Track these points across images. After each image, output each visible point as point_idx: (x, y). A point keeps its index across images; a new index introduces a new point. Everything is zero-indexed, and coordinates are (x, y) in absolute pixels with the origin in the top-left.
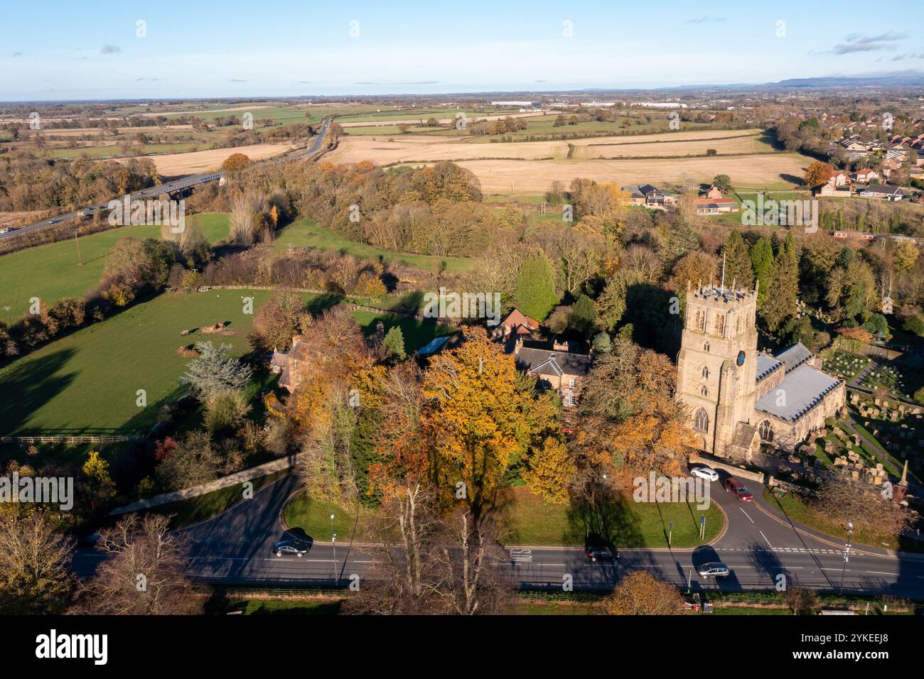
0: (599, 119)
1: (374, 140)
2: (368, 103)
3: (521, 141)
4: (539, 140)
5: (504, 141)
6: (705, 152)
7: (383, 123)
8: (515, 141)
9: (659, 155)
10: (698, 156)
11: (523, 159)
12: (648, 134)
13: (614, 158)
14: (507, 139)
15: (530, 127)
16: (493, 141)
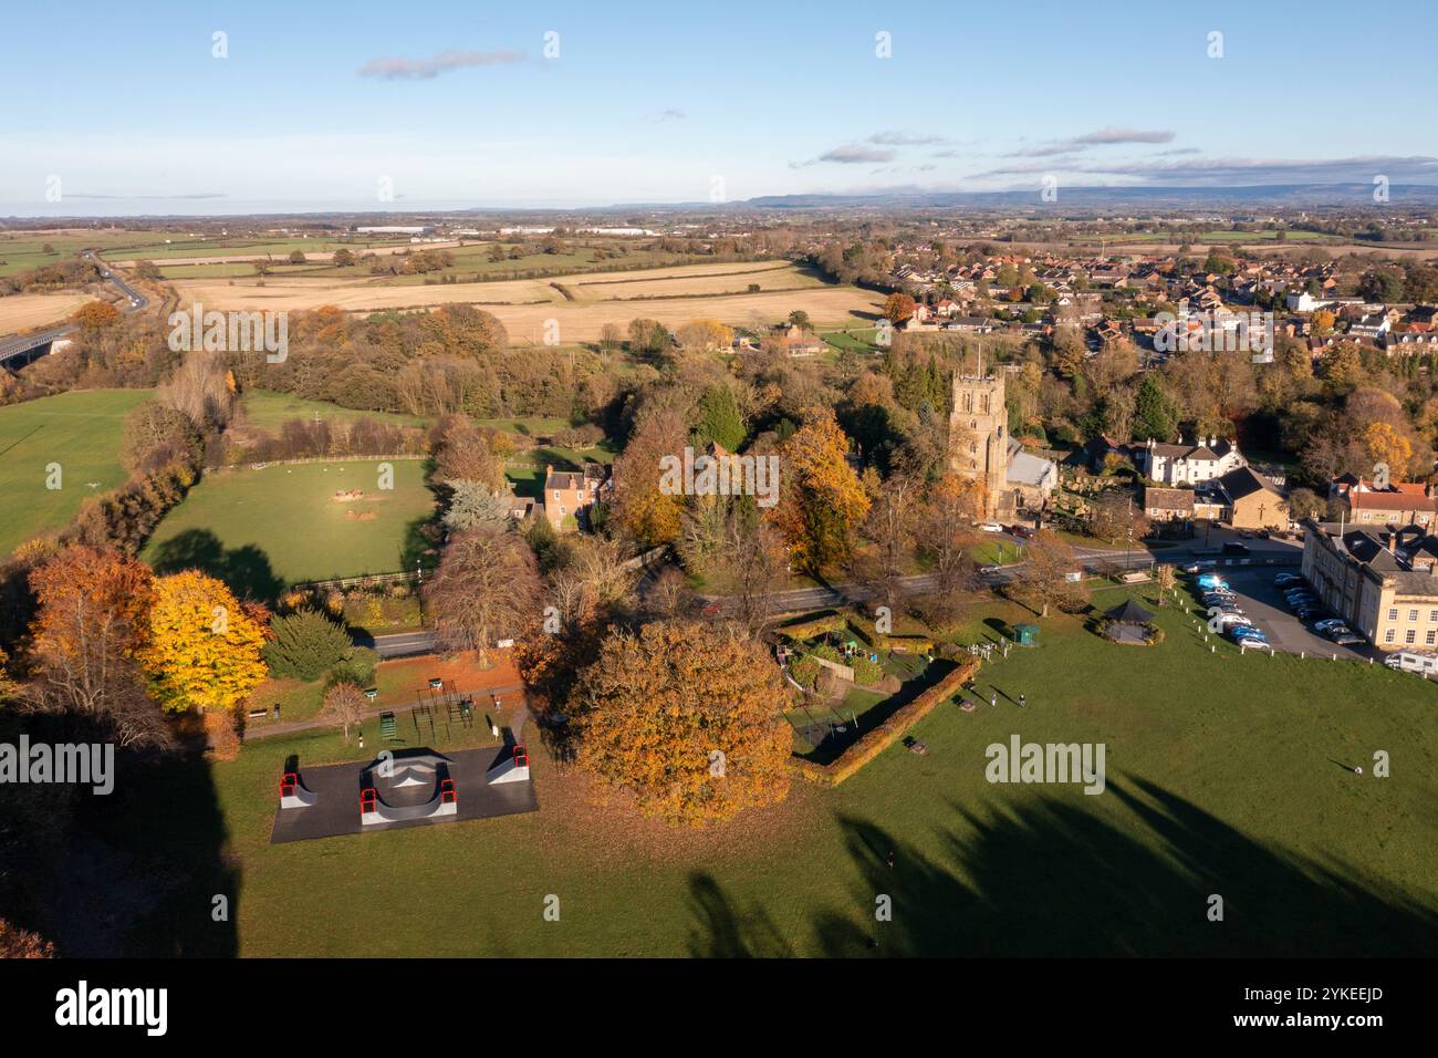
0: (549, 251)
1: (231, 284)
2: (138, 229)
3: (469, 282)
4: (495, 279)
5: (444, 281)
6: (746, 288)
7: (206, 260)
8: (461, 282)
9: (691, 293)
10: (738, 293)
11: (508, 304)
12: (644, 269)
13: (632, 299)
14: (449, 279)
15: (459, 264)
16: (429, 283)
